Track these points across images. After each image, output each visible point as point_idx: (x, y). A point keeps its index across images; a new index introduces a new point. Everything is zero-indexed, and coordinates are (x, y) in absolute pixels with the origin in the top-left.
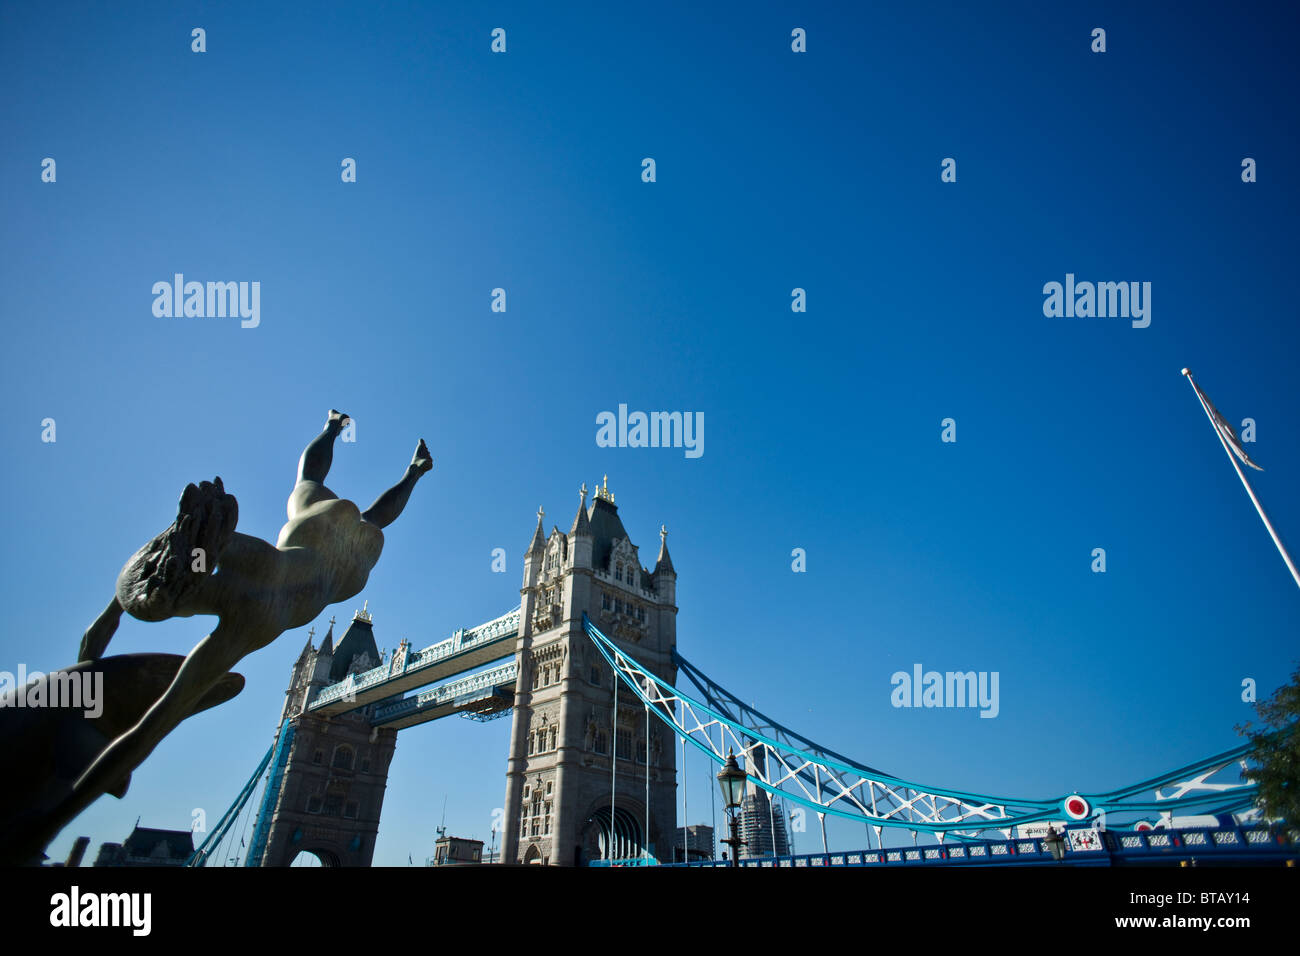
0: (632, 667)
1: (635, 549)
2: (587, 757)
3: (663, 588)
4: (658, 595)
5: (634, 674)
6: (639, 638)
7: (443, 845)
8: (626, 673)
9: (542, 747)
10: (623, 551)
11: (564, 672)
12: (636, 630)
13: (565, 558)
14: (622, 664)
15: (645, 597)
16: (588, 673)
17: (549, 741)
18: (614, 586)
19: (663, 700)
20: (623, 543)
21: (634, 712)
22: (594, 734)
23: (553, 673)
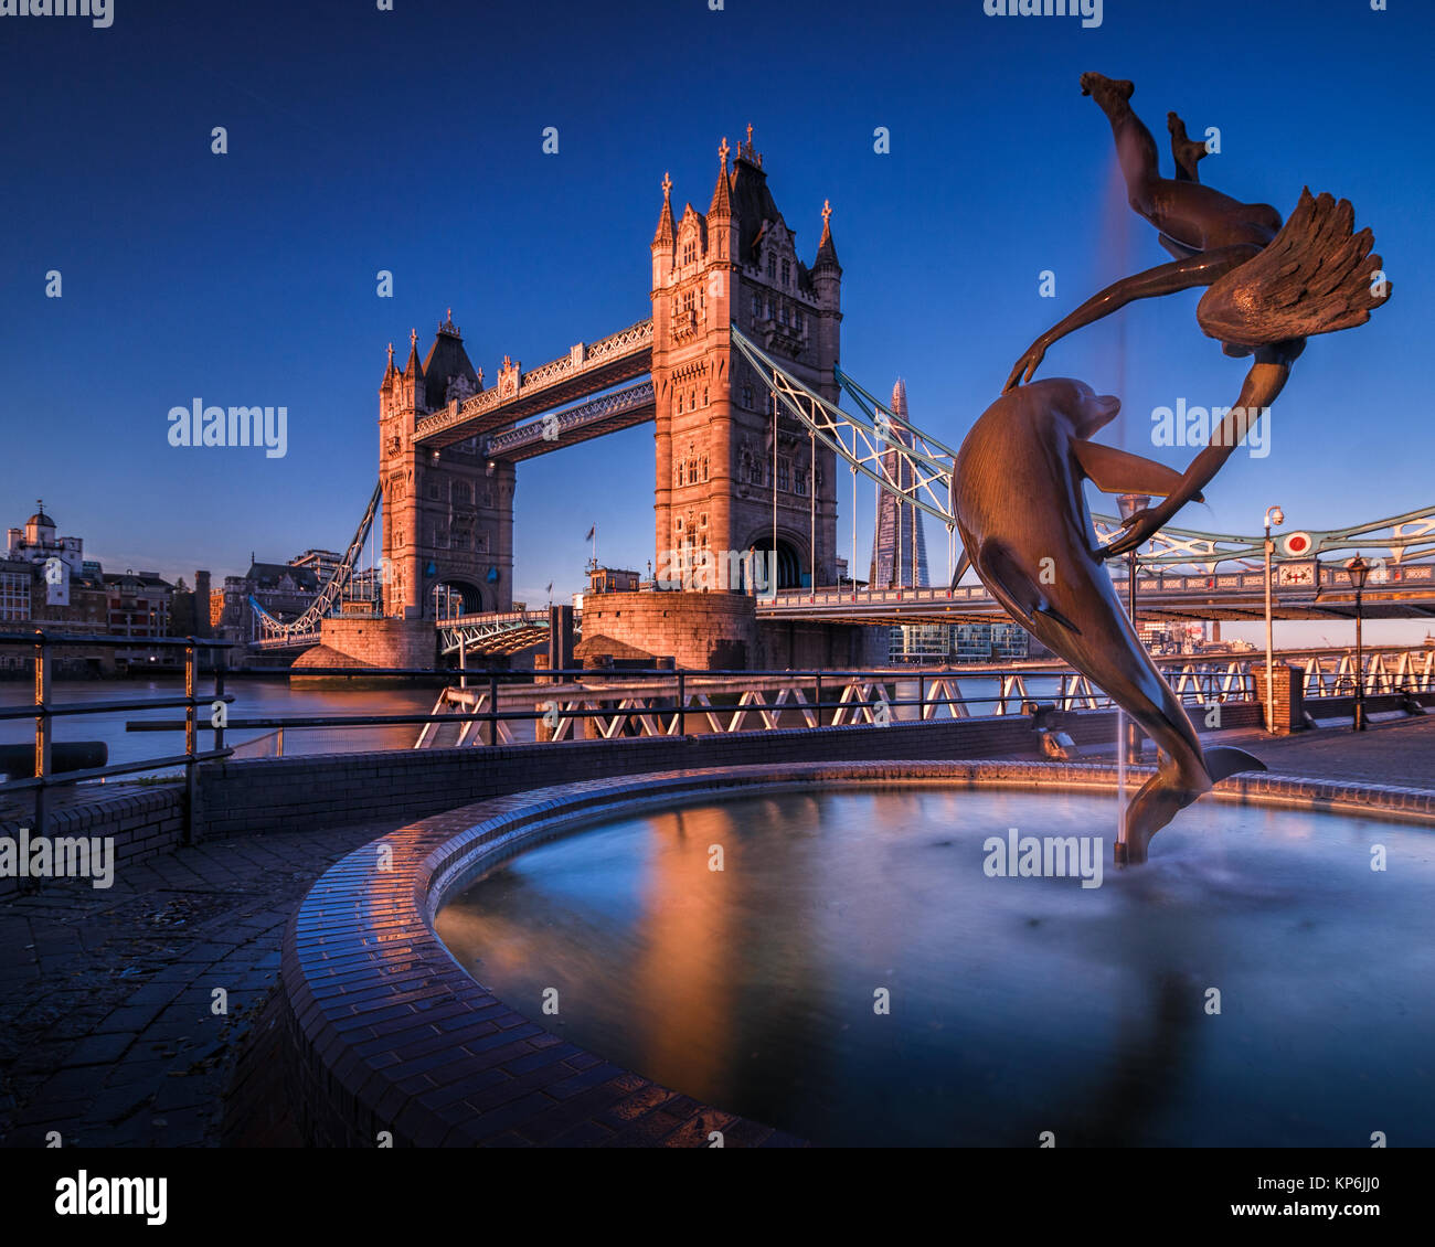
0: (793, 387)
1: (791, 233)
2: (743, 488)
3: (825, 289)
4: (819, 298)
5: (796, 395)
6: (796, 352)
7: (598, 576)
8: (787, 395)
9: (693, 476)
10: (777, 238)
11: (715, 393)
12: (794, 344)
13: (705, 249)
14: (781, 384)
15: (803, 300)
16: (744, 391)
17: (700, 472)
18: (765, 287)
19: (831, 425)
20: (777, 228)
21: (792, 440)
22: (748, 464)
23: (700, 399)
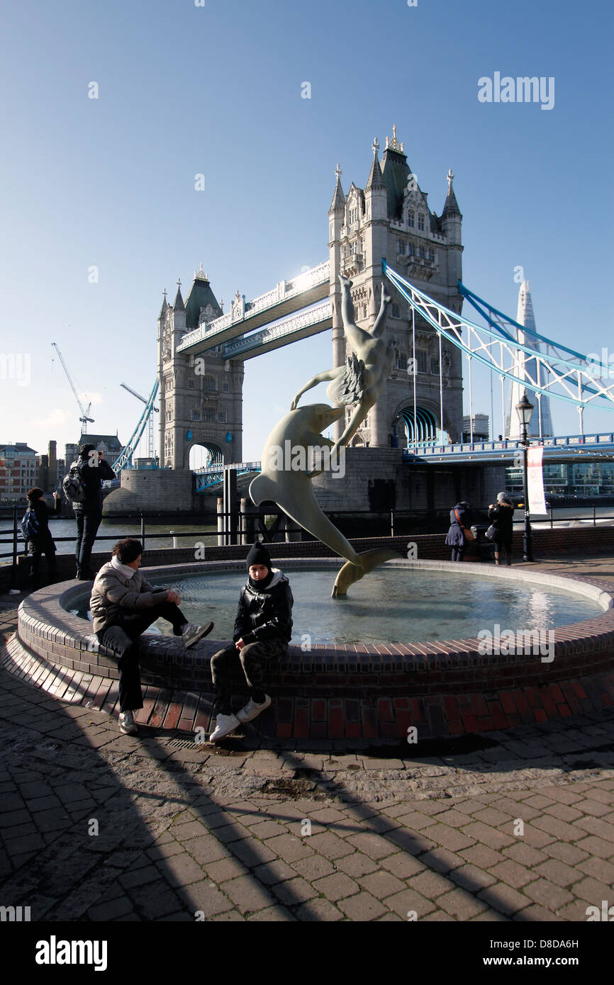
0: (426, 302)
1: (424, 195)
3: (450, 230)
4: (446, 236)
5: (428, 307)
6: (430, 276)
8: (421, 307)
10: (414, 199)
11: (372, 309)
12: (428, 270)
13: (364, 212)
18: (407, 233)
19: (453, 327)
21: (428, 337)
23: (361, 312)
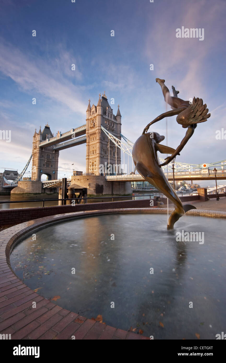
0: (112, 137)
1: (112, 110)
2: (103, 155)
3: (118, 119)
4: (117, 121)
6: (113, 131)
7: (74, 172)
9: (93, 153)
11: (98, 138)
12: (113, 129)
14: (110, 136)
15: (114, 121)
16: (103, 138)
17: (95, 152)
18: (107, 119)
19: (119, 144)
20: (109, 109)
22: (104, 151)
23: (95, 138)
